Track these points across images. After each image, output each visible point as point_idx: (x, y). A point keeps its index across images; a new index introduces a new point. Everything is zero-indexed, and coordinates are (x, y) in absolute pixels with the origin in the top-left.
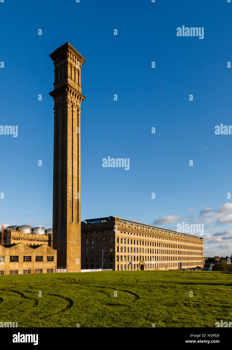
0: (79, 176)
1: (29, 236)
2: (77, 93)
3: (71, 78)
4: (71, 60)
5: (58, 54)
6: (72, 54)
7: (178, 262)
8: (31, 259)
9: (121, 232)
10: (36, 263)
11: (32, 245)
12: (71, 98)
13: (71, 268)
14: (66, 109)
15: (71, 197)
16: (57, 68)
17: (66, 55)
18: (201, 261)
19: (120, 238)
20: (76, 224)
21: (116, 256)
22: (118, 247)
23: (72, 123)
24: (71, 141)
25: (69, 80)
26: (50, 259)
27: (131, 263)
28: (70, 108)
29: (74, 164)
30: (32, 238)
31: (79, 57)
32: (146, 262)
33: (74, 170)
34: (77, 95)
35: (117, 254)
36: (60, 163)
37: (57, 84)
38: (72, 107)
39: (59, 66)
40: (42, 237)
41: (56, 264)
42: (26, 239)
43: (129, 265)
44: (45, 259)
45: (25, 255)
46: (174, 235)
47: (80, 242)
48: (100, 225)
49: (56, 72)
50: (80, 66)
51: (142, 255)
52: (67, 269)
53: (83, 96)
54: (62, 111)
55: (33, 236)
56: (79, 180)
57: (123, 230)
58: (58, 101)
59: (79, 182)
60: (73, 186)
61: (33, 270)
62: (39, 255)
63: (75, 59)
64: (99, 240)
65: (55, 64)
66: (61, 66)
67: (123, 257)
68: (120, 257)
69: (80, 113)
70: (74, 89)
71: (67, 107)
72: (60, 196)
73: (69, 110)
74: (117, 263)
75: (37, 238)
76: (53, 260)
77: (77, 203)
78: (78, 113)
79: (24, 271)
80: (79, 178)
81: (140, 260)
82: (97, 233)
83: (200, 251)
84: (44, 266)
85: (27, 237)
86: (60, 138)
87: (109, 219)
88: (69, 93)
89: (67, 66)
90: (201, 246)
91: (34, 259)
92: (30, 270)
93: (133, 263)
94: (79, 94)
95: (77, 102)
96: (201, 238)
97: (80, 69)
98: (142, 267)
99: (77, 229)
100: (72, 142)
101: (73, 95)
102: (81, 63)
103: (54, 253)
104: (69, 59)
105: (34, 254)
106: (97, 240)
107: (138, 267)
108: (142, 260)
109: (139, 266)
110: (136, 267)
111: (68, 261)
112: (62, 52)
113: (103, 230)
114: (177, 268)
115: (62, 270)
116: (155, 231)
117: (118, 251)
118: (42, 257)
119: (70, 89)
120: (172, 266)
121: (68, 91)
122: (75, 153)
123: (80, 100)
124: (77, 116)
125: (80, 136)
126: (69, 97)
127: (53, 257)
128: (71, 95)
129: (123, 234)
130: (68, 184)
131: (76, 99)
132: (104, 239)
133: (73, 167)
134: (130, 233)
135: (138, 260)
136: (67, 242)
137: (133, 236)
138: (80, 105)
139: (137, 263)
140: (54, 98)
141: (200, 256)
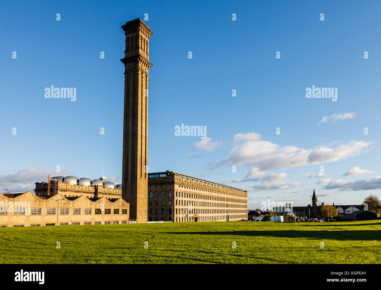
0: (147, 135)
1: (76, 188)
2: (146, 62)
3: (142, 48)
4: (142, 33)
5: (130, 27)
6: (143, 28)
7: (226, 214)
8: (110, 211)
9: (179, 186)
10: (114, 215)
11: (111, 199)
12: (141, 66)
13: (140, 220)
14: (137, 76)
15: (140, 154)
16: (129, 38)
17: (138, 28)
18: (245, 214)
19: (179, 191)
20: (144, 179)
21: (175, 209)
22: (177, 200)
23: (141, 88)
24: (140, 103)
25: (140, 50)
26: (124, 212)
27: (187, 216)
28: (140, 75)
29: (143, 125)
30: (79, 189)
31: (148, 30)
32: (200, 215)
33: (143, 130)
34: (146, 63)
35: (176, 207)
36: (130, 123)
37: (128, 52)
38: (142, 73)
39: (131, 37)
40: (89, 188)
41: (129, 217)
42: (72, 191)
43: (185, 217)
44: (121, 212)
45: (106, 208)
46: (222, 189)
47: (147, 196)
48: (160, 179)
49: (127, 41)
50: (148, 38)
51: (196, 207)
52: (137, 221)
53: (151, 64)
54: (132, 76)
55: (79, 187)
56: (147, 139)
57: (181, 185)
58: (129, 67)
59: (147, 141)
60: (142, 144)
61: (112, 222)
62: (116, 208)
63: (145, 32)
64: (158, 194)
65: (126, 34)
66: (133, 37)
67: (181, 210)
68: (178, 209)
69: (147, 79)
70: (144, 59)
71: (138, 74)
72: (130, 153)
73: (140, 76)
74: (175, 215)
75: (83, 189)
76: (126, 213)
77: (145, 160)
78: (146, 79)
79: (105, 222)
80: (147, 137)
81: (195, 213)
82: (156, 187)
83: (245, 204)
84: (120, 218)
85: (73, 189)
86: (131, 101)
87: (169, 174)
88: (140, 62)
89: (138, 38)
90: (245, 199)
91: (112, 211)
92: (110, 222)
93: (189, 215)
94: (148, 63)
95: (145, 69)
96: (245, 191)
97: (148, 40)
98: (196, 219)
99: (145, 184)
100: (141, 105)
101: (143, 63)
102: (149, 35)
103: (127, 206)
104: (140, 32)
105: (113, 206)
106: (156, 194)
107: (192, 220)
108: (196, 213)
109: (194, 218)
110: (191, 219)
111: (138, 214)
112: (133, 26)
113: (162, 184)
114: (225, 220)
115: (133, 222)
116: (206, 184)
117: (177, 205)
118: (118, 210)
119: (141, 59)
120: (221, 219)
121: (139, 60)
122: (144, 114)
123: (148, 67)
124: (145, 81)
125: (147, 99)
126: (140, 65)
127: (126, 210)
128: (142, 63)
129: (181, 188)
130: (138, 143)
131: (145, 66)
132: (164, 192)
133: (143, 127)
134: (186, 187)
135: (192, 213)
136: (137, 196)
137: (188, 190)
138: (148, 71)
139: (191, 215)
140: (124, 64)
141: (245, 209)
